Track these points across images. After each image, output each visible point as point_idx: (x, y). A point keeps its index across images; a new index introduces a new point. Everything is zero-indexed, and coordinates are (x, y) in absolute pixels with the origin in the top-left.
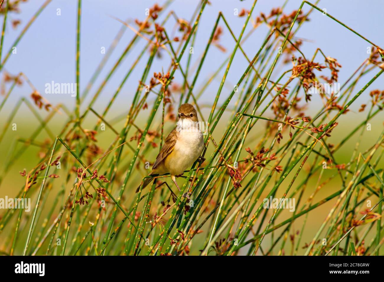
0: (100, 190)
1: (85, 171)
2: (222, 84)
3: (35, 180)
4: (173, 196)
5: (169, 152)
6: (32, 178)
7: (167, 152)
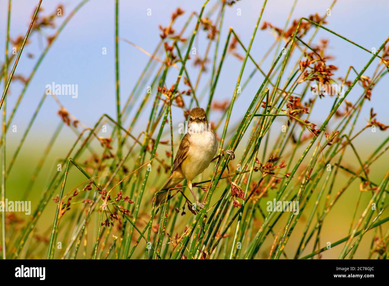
0: (125, 211)
1: (109, 193)
2: (234, 99)
3: (68, 206)
4: (188, 203)
5: (184, 158)
6: (65, 205)
7: (182, 158)
